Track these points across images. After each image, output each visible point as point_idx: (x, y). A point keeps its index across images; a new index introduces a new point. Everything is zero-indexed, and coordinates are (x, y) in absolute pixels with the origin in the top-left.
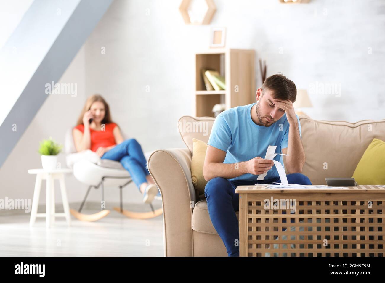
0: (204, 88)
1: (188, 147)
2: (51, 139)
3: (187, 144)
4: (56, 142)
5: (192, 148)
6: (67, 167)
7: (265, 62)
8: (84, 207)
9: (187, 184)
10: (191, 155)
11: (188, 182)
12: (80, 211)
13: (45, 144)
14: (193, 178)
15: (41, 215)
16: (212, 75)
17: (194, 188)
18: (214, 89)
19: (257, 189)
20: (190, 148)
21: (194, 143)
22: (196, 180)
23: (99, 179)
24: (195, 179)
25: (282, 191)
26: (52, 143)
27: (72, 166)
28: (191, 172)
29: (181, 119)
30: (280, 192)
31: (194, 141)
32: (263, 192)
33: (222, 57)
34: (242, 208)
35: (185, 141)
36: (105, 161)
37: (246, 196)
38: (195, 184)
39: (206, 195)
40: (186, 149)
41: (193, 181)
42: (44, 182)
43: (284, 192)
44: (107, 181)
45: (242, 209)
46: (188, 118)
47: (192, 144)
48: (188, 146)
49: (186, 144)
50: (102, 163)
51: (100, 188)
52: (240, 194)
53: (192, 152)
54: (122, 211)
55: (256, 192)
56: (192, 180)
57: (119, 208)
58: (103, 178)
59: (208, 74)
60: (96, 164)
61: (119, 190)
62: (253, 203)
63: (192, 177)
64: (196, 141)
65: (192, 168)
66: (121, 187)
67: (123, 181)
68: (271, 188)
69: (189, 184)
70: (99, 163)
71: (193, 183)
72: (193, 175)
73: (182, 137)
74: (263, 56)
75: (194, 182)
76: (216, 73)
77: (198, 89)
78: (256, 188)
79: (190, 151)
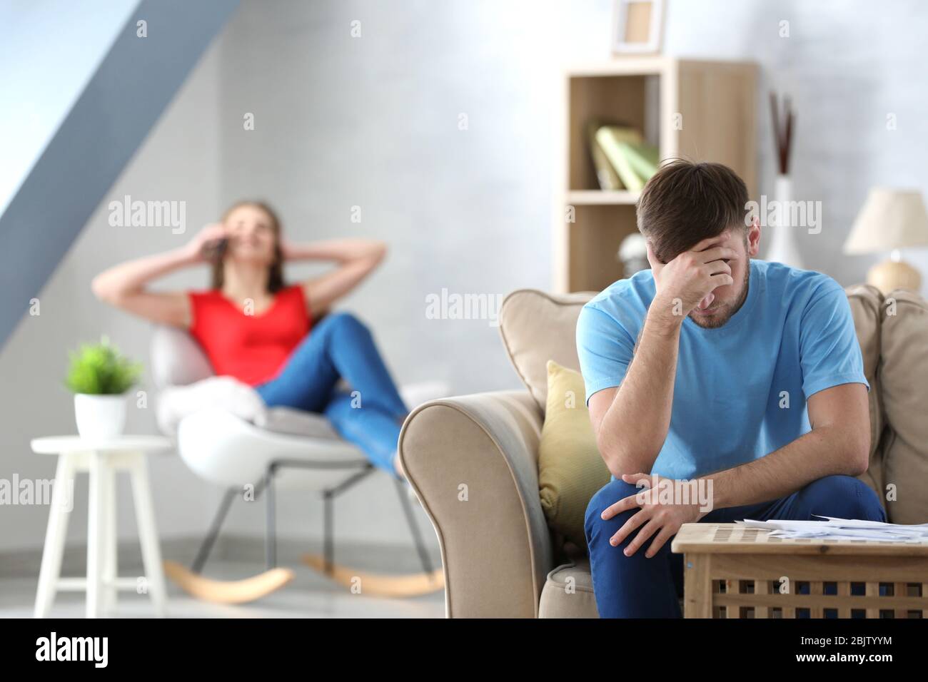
0: (593, 183)
1: (529, 387)
2: (105, 342)
3: (528, 380)
4: (119, 353)
5: (545, 392)
6: (159, 433)
7: (788, 102)
8: (215, 551)
9: (522, 512)
10: (541, 414)
11: (527, 504)
12: (198, 566)
13: (88, 357)
14: (546, 491)
15: (72, 584)
16: (619, 140)
17: (545, 522)
18: (623, 187)
19: (744, 538)
20: (537, 393)
21: (551, 379)
22: (555, 498)
23: (260, 469)
24: (549, 495)
25: (824, 549)
26: (109, 356)
27: (175, 425)
28: (538, 471)
29: (511, 299)
30: (816, 552)
31: (551, 372)
32: (760, 551)
33: (651, 86)
34: (693, 601)
35: (522, 370)
36: (282, 414)
37: (707, 562)
38: (550, 510)
39: (590, 531)
40: (524, 392)
41: (543, 501)
42: (82, 482)
43: (829, 552)
44: (286, 477)
45: (693, 604)
46: (531, 295)
47: (545, 380)
48: (531, 384)
49: (523, 378)
50: (270, 419)
51: (264, 495)
52: (687, 554)
53: (545, 406)
54: (329, 568)
55: (740, 551)
56: (541, 497)
57: (320, 558)
58: (274, 467)
59: (606, 138)
60: (251, 422)
61: (320, 503)
62: (730, 586)
63: (540, 488)
64: (558, 371)
65: (542, 457)
66: (328, 495)
67: (334, 477)
68: (790, 535)
69: (529, 510)
70: (261, 419)
71: (543, 507)
72: (544, 481)
73: (512, 357)
74: (783, 83)
75: (547, 505)
76: (633, 136)
77: (574, 185)
78: (741, 535)
79: (537, 402)
